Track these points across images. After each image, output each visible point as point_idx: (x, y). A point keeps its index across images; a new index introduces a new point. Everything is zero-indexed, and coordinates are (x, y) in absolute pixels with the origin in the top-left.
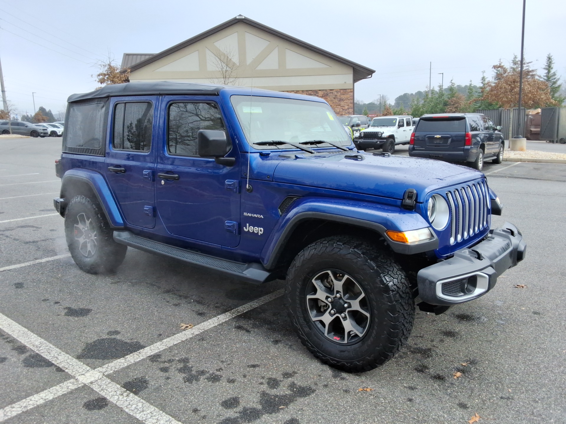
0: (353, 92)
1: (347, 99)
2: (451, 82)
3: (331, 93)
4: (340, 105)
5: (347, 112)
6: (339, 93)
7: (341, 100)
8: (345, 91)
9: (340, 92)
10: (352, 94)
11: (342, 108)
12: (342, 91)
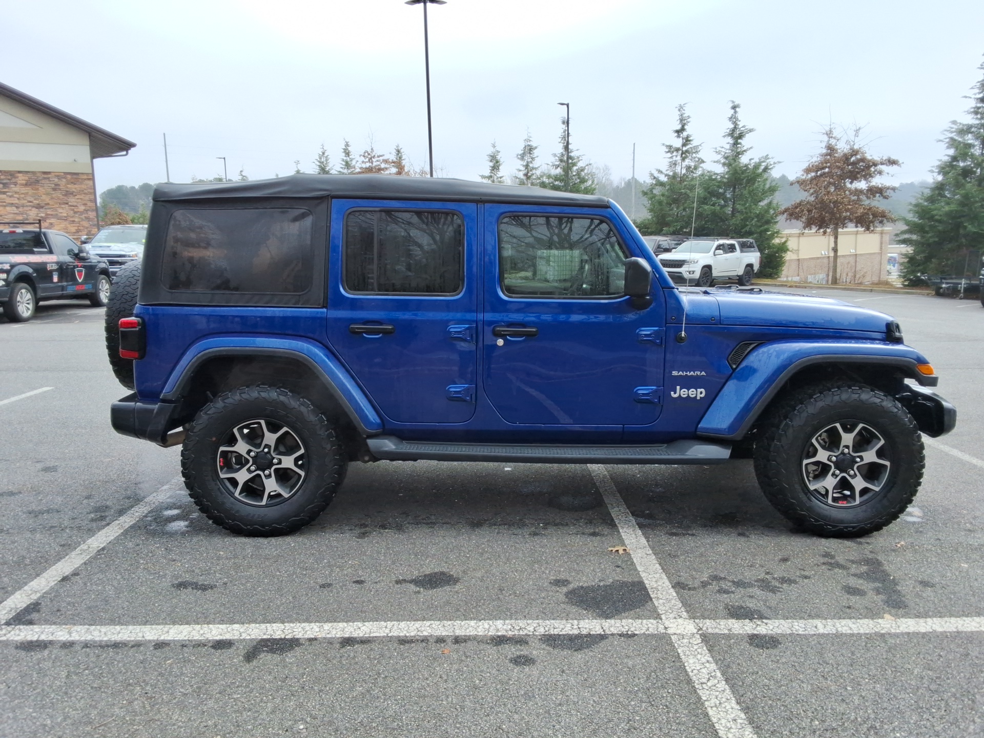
0: (93, 179)
1: (81, 192)
2: (241, 175)
3: (45, 178)
4: (67, 204)
5: (83, 216)
6: (64, 180)
7: (68, 193)
8: (75, 177)
9: (65, 178)
10: (91, 183)
11: (73, 210)
12: (69, 177)
